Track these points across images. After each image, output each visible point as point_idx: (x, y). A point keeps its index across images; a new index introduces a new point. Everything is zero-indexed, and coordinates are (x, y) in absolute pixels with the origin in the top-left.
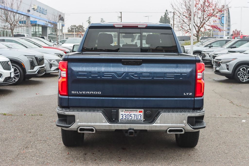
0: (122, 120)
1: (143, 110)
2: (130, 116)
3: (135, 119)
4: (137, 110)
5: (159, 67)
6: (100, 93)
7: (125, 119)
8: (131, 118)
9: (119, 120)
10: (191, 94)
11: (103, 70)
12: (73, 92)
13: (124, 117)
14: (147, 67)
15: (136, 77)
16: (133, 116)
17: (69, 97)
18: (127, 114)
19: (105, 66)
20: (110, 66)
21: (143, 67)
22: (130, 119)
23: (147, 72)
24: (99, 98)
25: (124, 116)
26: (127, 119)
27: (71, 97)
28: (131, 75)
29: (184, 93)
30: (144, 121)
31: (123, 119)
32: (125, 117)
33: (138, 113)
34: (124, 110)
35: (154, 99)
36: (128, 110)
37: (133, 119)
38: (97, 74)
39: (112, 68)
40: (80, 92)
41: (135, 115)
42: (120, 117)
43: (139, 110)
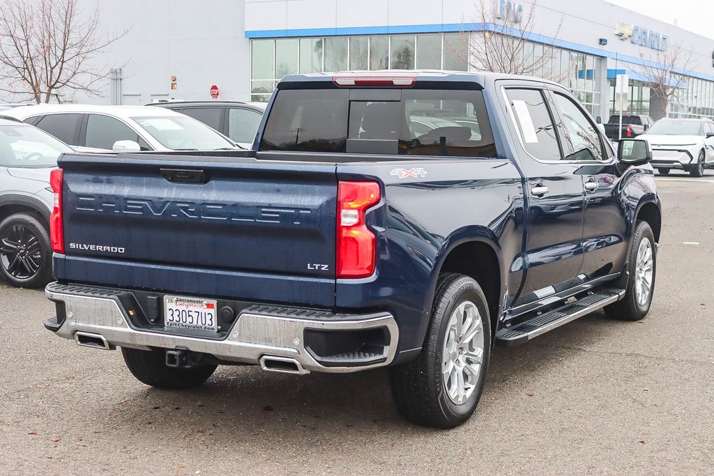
0: (171, 325)
1: (214, 302)
2: (189, 316)
3: (200, 323)
4: (201, 300)
5: (245, 190)
6: (123, 252)
7: (177, 323)
8: (189, 319)
9: (166, 323)
10: (325, 267)
12: (72, 245)
13: (176, 318)
14: (219, 189)
15: (192, 213)
16: (195, 315)
17: (68, 257)
18: (181, 308)
20: (142, 185)
21: (211, 189)
22: (187, 322)
23: (218, 203)
24: (123, 263)
25: (176, 314)
26: (181, 321)
27: (70, 258)
28: (182, 208)
29: (309, 265)
30: (218, 331)
31: (174, 321)
32: (178, 316)
33: (204, 310)
34: (175, 298)
35: (240, 274)
36: (182, 298)
37: (195, 323)
38: (113, 204)
39: (144, 190)
40: (85, 245)
41: (199, 313)
42: (168, 316)
43: (206, 301)
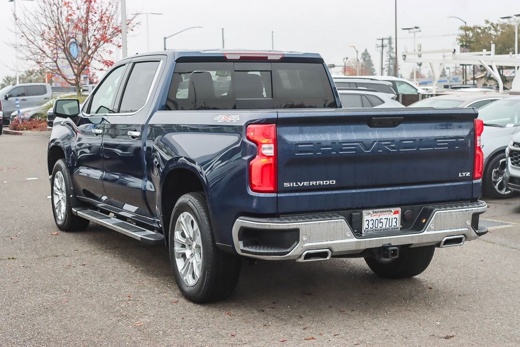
0: (367, 231)
1: (399, 209)
2: (380, 222)
3: (388, 226)
4: (390, 209)
5: (424, 129)
6: (334, 183)
7: (372, 229)
8: (380, 225)
9: (363, 232)
10: (468, 174)
11: (341, 139)
12: (286, 185)
13: (371, 226)
15: (393, 148)
16: (384, 221)
17: (279, 195)
18: (374, 218)
19: (342, 131)
20: (350, 131)
21: (401, 130)
22: (379, 227)
23: (409, 139)
24: (329, 192)
25: (371, 222)
26: (374, 228)
27: (282, 195)
28: (386, 145)
29: (460, 174)
30: (401, 229)
31: (369, 228)
32: (373, 224)
33: (391, 216)
34: (371, 211)
35: (416, 187)
36: (376, 210)
37: (384, 227)
38: (331, 147)
40: (299, 183)
41: (387, 219)
42: (365, 226)
43: (393, 210)
